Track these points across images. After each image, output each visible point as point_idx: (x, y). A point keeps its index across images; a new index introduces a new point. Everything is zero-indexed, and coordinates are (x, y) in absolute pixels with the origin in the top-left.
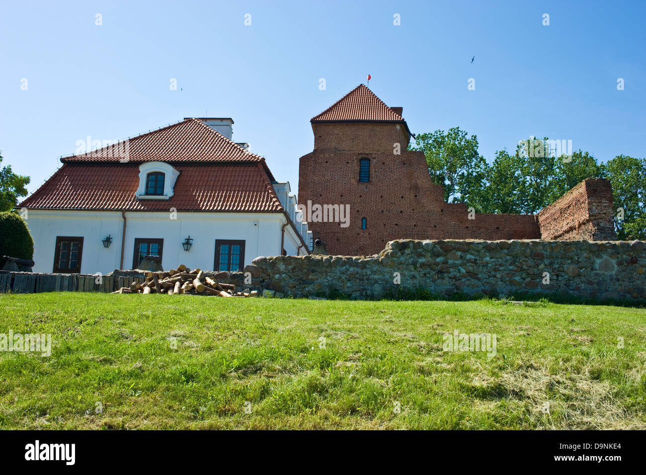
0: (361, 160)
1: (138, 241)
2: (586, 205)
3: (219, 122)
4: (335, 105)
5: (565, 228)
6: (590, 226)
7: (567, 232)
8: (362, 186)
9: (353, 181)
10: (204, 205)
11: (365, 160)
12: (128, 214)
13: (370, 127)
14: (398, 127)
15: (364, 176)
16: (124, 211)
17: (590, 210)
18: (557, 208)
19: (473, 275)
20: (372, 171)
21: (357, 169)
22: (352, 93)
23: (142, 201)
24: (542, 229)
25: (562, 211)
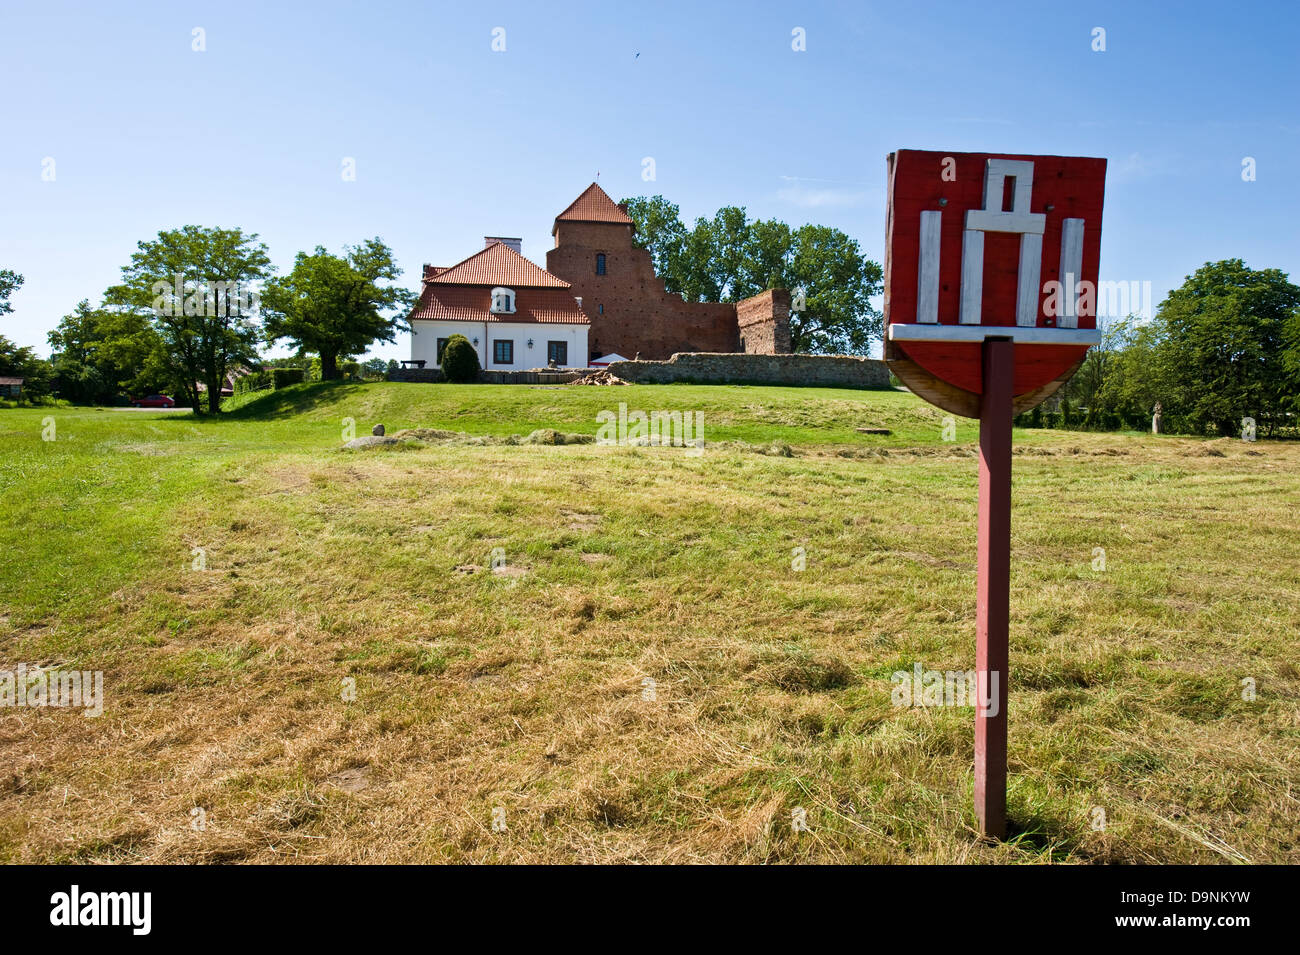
0: (598, 255)
1: (496, 342)
2: (771, 307)
3: (512, 241)
4: (574, 204)
5: (757, 320)
6: (773, 323)
7: (758, 323)
8: (599, 278)
9: (592, 274)
10: (539, 318)
11: (601, 255)
12: (489, 324)
13: (606, 227)
14: (628, 228)
15: (601, 270)
16: (486, 322)
17: (774, 311)
18: (751, 303)
19: (714, 370)
20: (607, 266)
21: (595, 263)
22: (587, 191)
23: (496, 315)
24: (739, 317)
25: (755, 307)
